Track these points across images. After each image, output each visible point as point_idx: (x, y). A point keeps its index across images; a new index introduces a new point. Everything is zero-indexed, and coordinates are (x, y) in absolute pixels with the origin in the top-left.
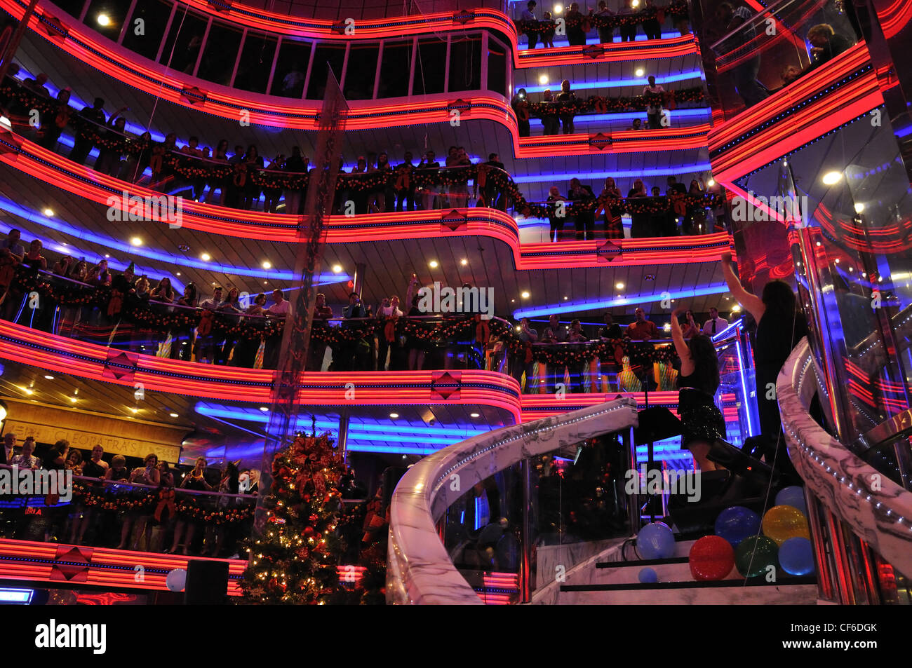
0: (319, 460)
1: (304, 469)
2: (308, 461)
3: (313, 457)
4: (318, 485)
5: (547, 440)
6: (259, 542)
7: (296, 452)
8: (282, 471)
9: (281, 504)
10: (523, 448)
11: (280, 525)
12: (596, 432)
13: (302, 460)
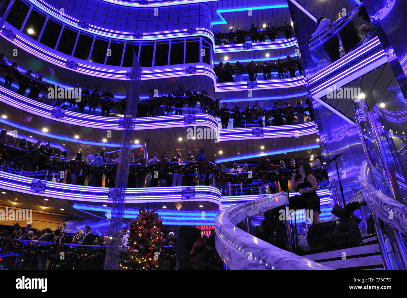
0: (152, 222)
1: (145, 226)
2: (147, 223)
3: (149, 221)
4: (153, 234)
6: (126, 261)
7: (142, 219)
8: (134, 228)
9: (135, 243)
10: (246, 213)
11: (136, 253)
13: (145, 222)
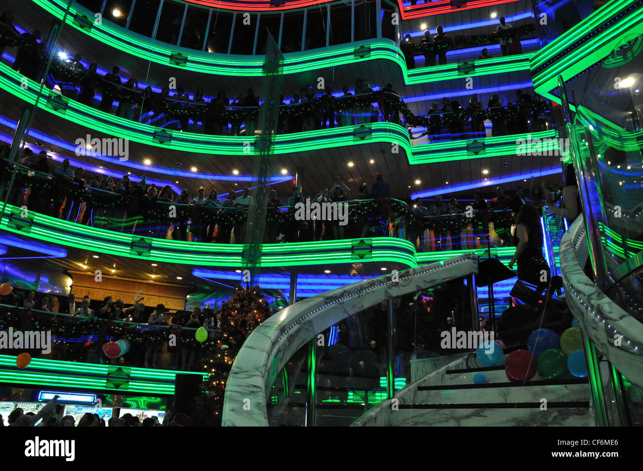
0: (250, 305)
1: (240, 311)
2: (242, 306)
3: (246, 303)
4: (249, 322)
5: (406, 286)
6: (212, 361)
7: (234, 300)
8: (226, 313)
9: (226, 336)
10: (386, 292)
11: (225, 349)
12: (445, 278)
13: (238, 306)
